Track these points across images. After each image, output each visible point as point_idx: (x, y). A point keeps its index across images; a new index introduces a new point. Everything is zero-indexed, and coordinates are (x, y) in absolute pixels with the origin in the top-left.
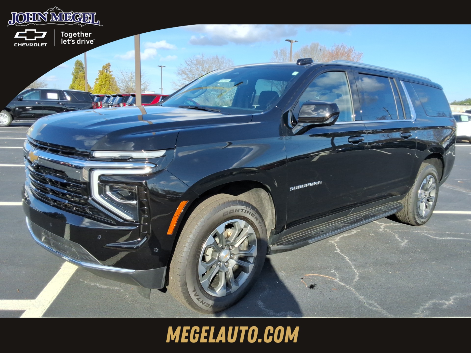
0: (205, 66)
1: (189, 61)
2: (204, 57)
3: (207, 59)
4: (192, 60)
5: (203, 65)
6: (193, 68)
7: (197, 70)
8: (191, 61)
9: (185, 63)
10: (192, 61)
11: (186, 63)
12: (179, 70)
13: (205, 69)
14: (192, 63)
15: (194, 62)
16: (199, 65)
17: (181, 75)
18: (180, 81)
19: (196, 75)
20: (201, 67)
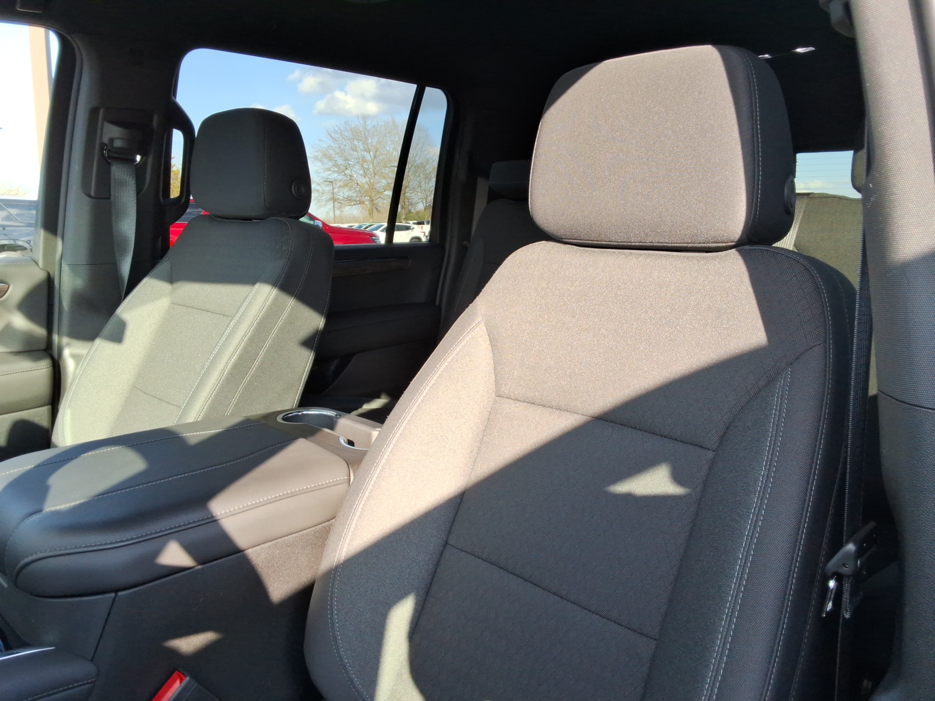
0: (370, 141)
1: (336, 132)
2: (367, 123)
3: (374, 126)
4: (342, 129)
5: (367, 140)
6: (345, 145)
7: (354, 151)
8: (340, 131)
9: (329, 137)
10: (343, 133)
11: (331, 137)
12: (317, 152)
13: (370, 147)
14: (342, 135)
15: (346, 134)
16: (357, 140)
17: (321, 161)
18: (320, 175)
19: (352, 160)
20: (362, 144)
